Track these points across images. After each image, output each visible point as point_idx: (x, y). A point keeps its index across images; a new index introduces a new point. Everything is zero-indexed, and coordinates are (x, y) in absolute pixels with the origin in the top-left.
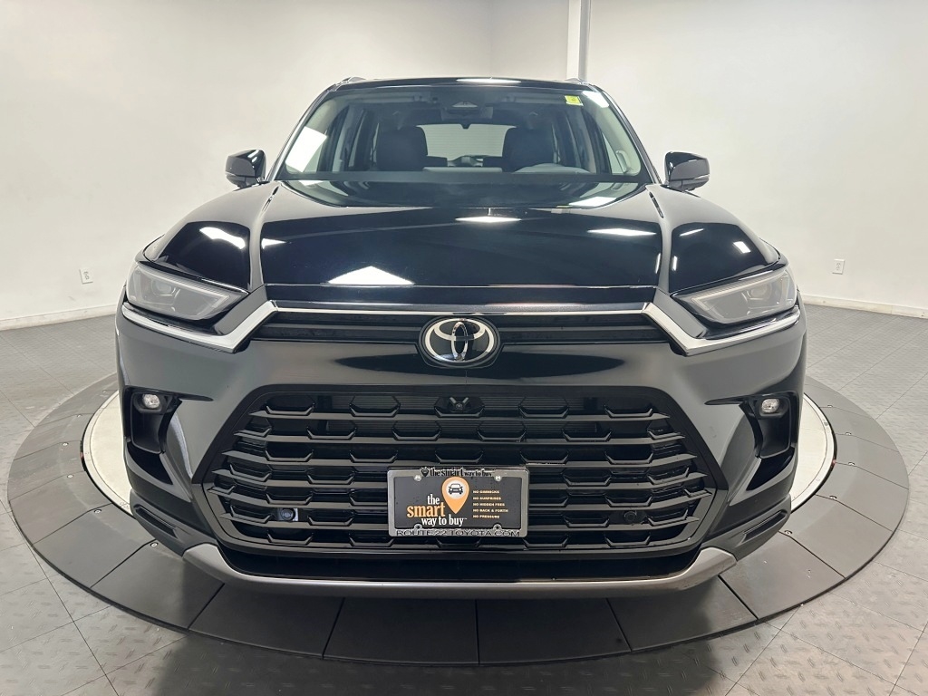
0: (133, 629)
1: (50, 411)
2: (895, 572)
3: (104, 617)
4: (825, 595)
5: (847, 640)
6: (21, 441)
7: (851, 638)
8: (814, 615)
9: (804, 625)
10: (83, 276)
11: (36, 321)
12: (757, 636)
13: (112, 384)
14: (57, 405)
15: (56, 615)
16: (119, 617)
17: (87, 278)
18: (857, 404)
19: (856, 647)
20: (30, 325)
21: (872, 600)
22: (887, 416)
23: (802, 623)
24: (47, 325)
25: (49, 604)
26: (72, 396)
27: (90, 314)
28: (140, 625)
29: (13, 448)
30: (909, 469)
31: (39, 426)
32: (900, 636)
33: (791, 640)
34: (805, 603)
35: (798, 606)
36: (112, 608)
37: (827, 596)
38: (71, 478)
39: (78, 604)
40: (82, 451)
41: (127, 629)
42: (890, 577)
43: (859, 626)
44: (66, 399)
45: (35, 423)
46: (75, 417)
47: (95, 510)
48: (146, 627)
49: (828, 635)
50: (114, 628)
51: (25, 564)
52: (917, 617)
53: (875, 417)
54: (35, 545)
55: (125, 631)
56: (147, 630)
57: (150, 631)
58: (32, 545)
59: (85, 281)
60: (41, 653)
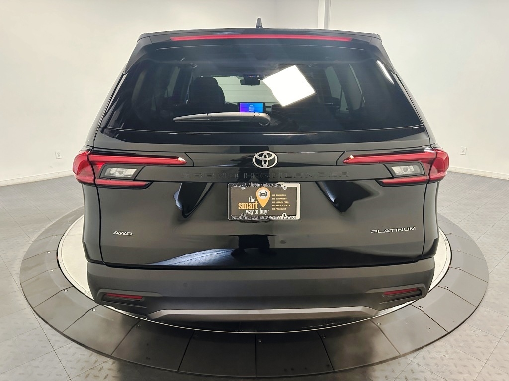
0: (84, 355)
1: (41, 232)
2: (475, 329)
3: (69, 348)
4: (436, 342)
5: (445, 367)
6: (26, 249)
7: (448, 365)
8: (430, 353)
9: (424, 358)
10: (57, 155)
11: (32, 179)
12: (399, 364)
13: (73, 217)
14: (44, 229)
15: (45, 347)
16: (77, 348)
17: (59, 156)
18: (466, 232)
19: (450, 371)
20: (30, 181)
21: (461, 345)
22: (481, 239)
23: (423, 357)
24: (38, 181)
25: (42, 341)
26: (52, 223)
27: (61, 175)
28: (87, 352)
29: (22, 253)
30: (490, 270)
31: (35, 241)
32: (473, 365)
33: (416, 367)
34: (426, 346)
35: (422, 348)
36: (74, 343)
37: (438, 343)
38: (52, 272)
39: (56, 341)
40: (57, 256)
41: (81, 355)
42: (472, 332)
43: (453, 359)
44: (49, 225)
45: (33, 239)
46: (53, 237)
47: (64, 290)
48: (90, 354)
49: (436, 364)
50: (74, 354)
51: (30, 319)
52: (483, 354)
53: (475, 240)
54: (35, 309)
55: (80, 356)
56: (91, 356)
57: (93, 356)
58: (33, 308)
59: (58, 157)
60: (38, 367)
